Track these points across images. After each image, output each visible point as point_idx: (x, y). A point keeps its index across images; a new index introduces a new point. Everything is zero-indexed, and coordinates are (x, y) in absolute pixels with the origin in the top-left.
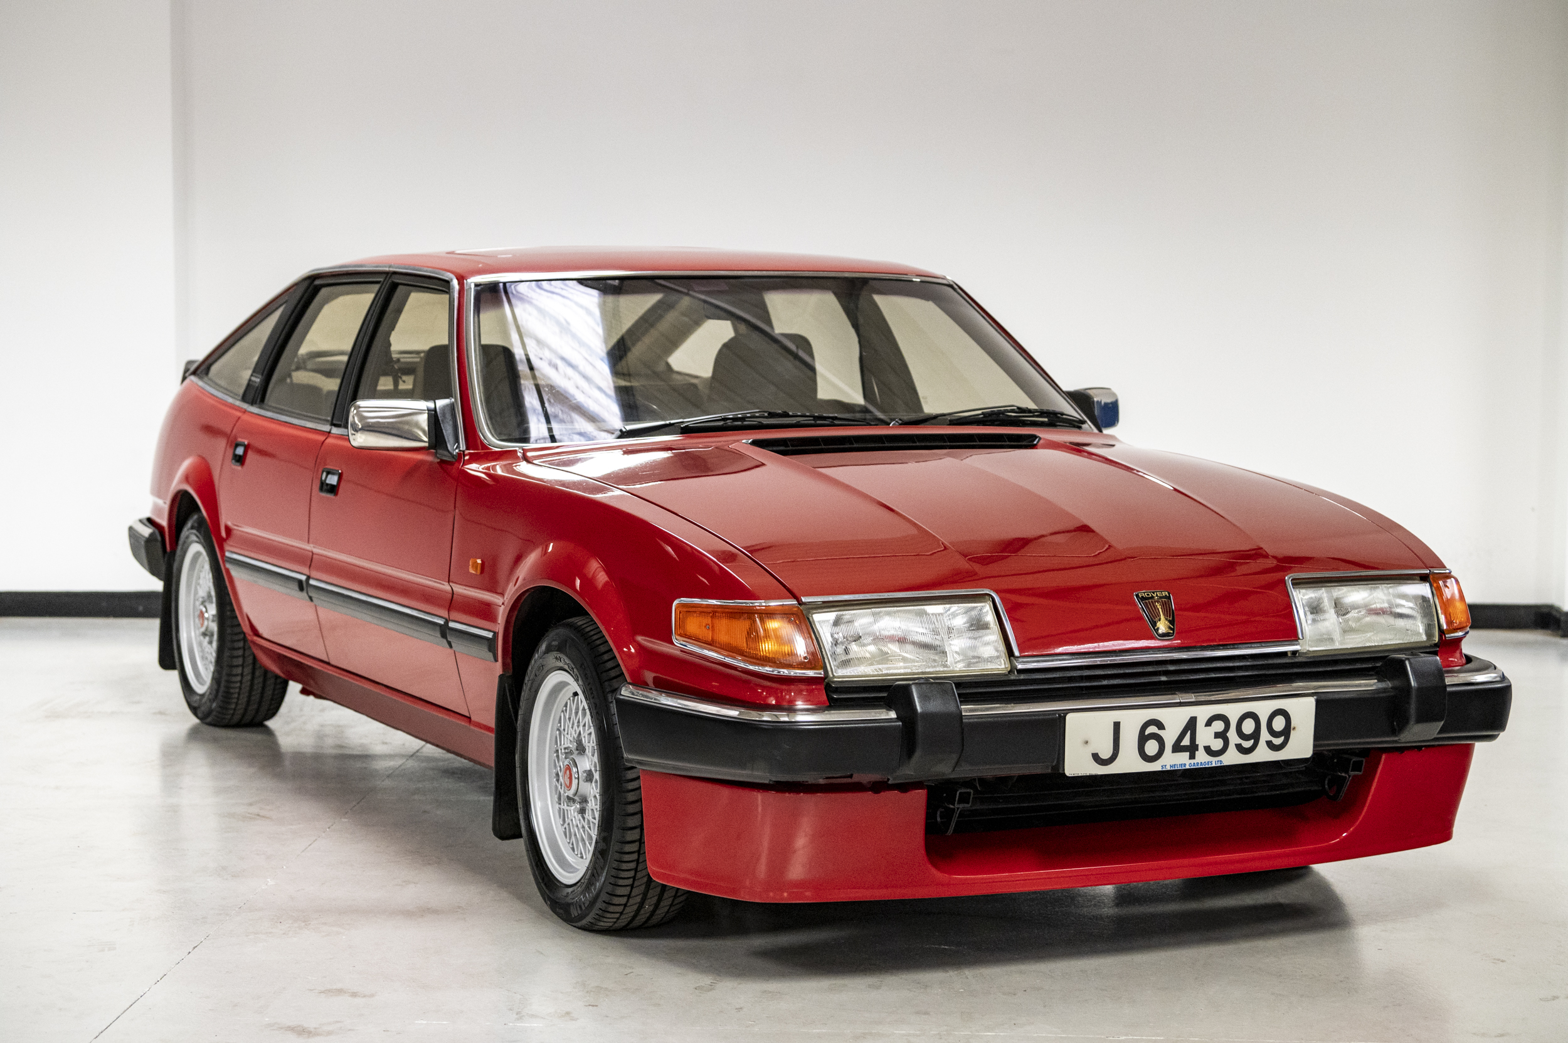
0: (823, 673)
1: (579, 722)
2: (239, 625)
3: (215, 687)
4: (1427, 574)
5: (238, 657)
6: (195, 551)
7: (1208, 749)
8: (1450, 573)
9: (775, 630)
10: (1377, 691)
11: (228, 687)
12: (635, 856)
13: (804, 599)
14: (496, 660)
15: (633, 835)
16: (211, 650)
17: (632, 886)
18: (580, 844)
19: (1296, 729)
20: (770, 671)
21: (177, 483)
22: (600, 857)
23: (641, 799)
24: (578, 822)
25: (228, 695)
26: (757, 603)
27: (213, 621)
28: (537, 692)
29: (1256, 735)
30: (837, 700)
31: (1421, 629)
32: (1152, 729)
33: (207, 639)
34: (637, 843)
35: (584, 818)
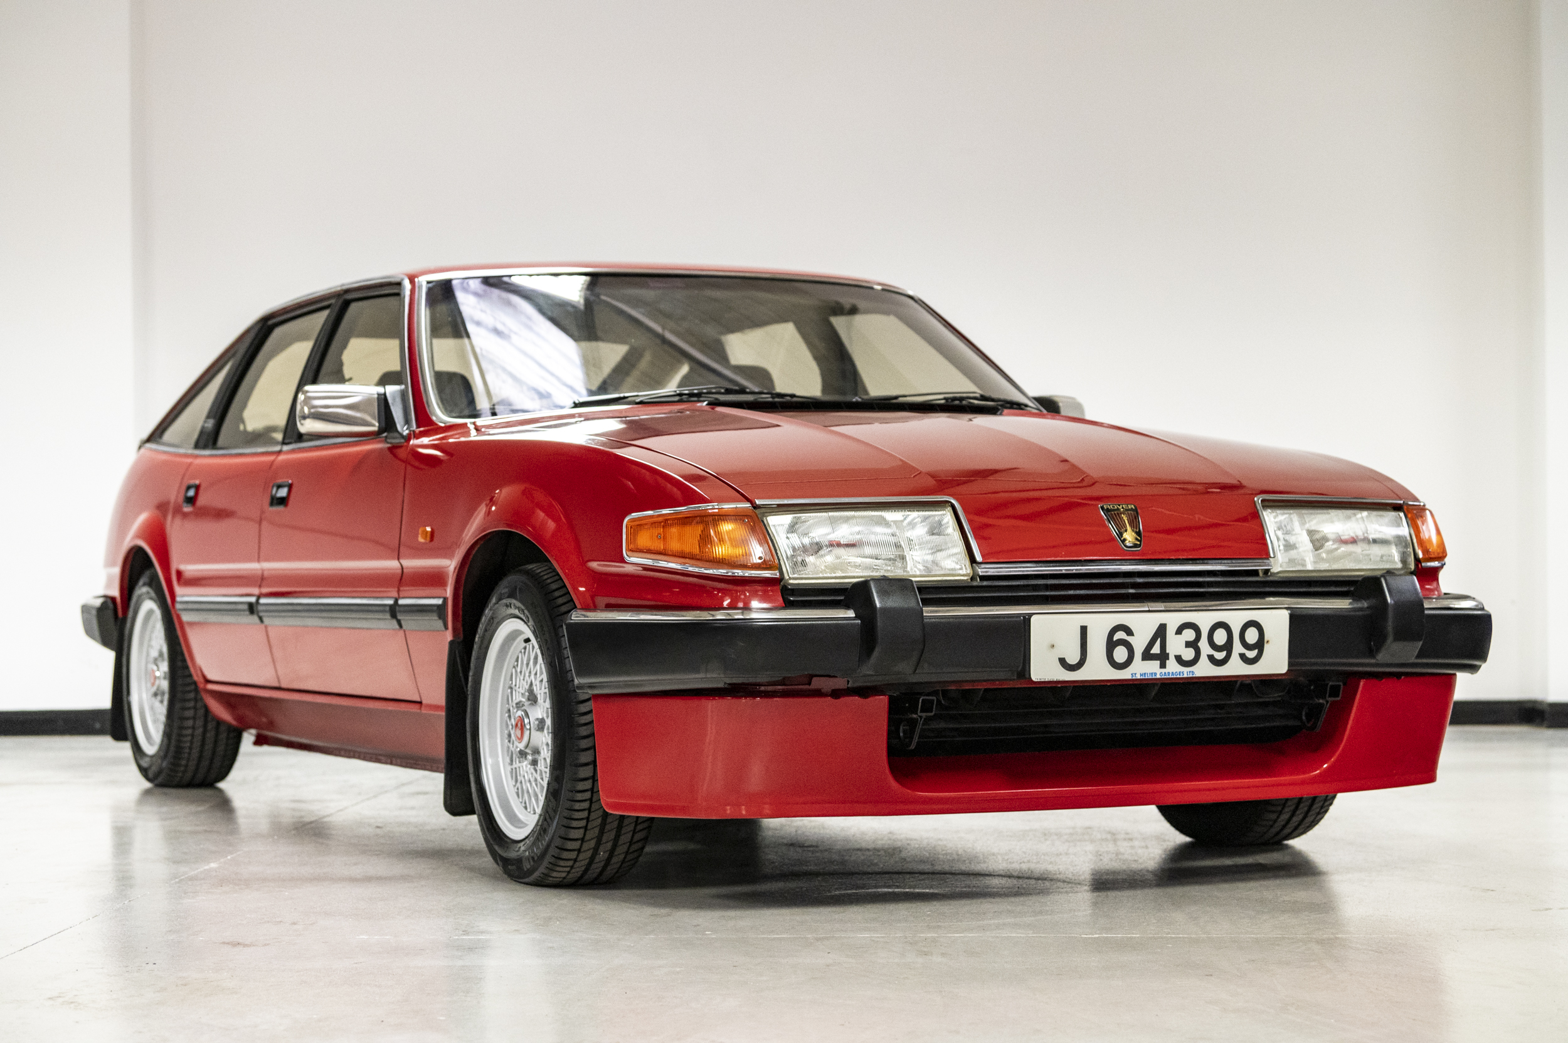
0: (778, 574)
1: (530, 672)
2: (190, 676)
3: (166, 741)
4: (1400, 504)
5: (189, 708)
6: (148, 607)
7: (1179, 659)
8: (1424, 505)
9: (728, 532)
10: (1354, 610)
11: (179, 741)
12: (587, 795)
13: (758, 502)
14: (446, 628)
15: (586, 772)
16: (162, 710)
17: (586, 828)
18: (533, 799)
19: (1270, 642)
20: (724, 573)
21: (131, 539)
22: (552, 800)
23: (594, 733)
24: (530, 776)
25: (179, 750)
26: (709, 506)
27: (165, 678)
28: (487, 648)
29: (1228, 647)
30: (793, 601)
31: (1397, 557)
32: (1121, 635)
33: (159, 698)
34: (591, 781)
35: (536, 771)
